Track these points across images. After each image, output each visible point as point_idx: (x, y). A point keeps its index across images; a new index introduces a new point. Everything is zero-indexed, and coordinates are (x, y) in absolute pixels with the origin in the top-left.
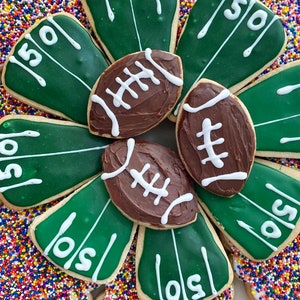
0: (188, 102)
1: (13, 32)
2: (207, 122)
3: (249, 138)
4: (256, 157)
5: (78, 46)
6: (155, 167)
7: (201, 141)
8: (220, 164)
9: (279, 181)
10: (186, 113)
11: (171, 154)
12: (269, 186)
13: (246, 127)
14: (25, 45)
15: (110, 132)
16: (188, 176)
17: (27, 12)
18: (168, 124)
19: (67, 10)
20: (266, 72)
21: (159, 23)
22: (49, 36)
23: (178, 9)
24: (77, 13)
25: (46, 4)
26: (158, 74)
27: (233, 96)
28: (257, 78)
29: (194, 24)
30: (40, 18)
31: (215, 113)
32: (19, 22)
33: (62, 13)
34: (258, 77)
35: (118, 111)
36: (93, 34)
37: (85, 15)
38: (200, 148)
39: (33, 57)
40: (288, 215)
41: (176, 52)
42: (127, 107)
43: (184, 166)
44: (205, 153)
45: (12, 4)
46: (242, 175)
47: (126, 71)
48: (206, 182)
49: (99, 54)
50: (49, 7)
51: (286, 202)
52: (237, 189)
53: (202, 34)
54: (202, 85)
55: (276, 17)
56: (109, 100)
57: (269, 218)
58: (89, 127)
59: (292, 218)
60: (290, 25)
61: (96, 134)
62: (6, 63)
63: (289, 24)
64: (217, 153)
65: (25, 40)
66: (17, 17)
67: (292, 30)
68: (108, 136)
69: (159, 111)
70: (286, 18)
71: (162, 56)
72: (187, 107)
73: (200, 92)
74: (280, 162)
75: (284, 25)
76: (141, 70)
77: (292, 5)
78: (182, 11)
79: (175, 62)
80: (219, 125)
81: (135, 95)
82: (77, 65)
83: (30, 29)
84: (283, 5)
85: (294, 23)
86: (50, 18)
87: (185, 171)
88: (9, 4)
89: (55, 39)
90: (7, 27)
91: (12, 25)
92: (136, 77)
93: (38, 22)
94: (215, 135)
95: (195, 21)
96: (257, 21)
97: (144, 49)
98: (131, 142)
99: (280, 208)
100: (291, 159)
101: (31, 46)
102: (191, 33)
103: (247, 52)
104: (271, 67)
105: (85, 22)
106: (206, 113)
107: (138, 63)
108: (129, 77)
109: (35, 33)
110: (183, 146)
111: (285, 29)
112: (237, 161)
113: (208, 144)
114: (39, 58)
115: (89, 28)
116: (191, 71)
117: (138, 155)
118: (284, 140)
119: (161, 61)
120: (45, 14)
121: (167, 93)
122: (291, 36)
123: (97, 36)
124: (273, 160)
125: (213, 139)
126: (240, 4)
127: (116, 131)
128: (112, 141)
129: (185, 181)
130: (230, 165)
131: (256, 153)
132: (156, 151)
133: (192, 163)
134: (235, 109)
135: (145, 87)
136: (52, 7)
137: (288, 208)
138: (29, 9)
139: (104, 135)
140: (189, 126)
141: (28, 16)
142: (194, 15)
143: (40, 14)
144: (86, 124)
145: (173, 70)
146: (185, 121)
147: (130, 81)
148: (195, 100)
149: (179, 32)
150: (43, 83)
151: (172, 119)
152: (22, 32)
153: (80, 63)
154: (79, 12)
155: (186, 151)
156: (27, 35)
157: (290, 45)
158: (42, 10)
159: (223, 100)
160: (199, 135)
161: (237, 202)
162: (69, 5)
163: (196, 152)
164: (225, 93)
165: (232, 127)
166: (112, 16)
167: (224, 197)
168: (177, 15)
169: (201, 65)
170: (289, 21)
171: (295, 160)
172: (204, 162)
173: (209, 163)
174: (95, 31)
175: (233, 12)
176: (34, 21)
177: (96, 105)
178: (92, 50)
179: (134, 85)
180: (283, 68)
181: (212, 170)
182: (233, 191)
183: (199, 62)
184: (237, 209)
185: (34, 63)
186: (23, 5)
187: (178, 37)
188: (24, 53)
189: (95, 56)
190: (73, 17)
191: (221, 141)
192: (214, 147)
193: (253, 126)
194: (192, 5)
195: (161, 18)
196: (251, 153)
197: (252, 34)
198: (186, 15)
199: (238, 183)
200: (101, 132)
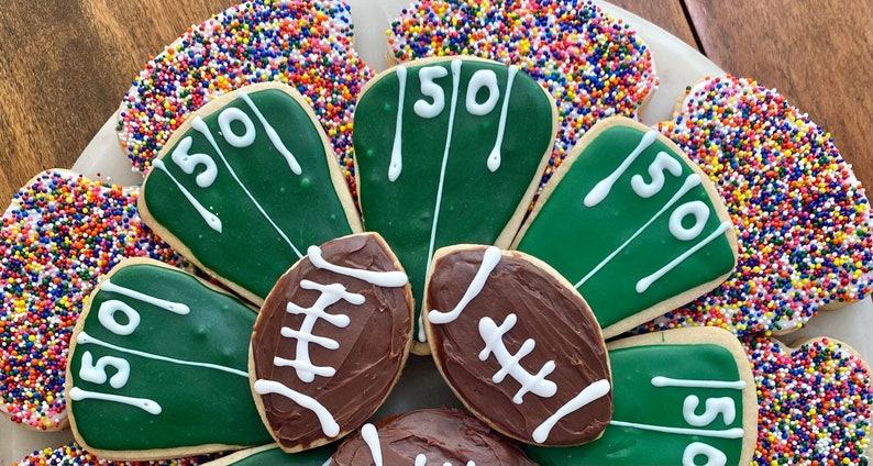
0: (433, 306)
1: (53, 342)
2: (486, 324)
3: (578, 314)
4: (607, 341)
5: (181, 308)
6: (434, 454)
7: (493, 364)
8: (548, 389)
9: (672, 362)
10: (439, 329)
11: (451, 415)
12: (659, 381)
13: (561, 297)
14: (87, 356)
15: (321, 434)
16: (503, 440)
17: (59, 293)
18: (419, 363)
19: (129, 253)
20: (546, 178)
21: (307, 190)
22: (120, 317)
23: (329, 147)
24: (151, 249)
25: (86, 262)
26: (352, 284)
27: (510, 254)
28: (536, 198)
29: (369, 158)
30: (88, 292)
31: (493, 301)
32: (54, 320)
33: (124, 262)
34: (537, 195)
35: (316, 388)
36: (199, 272)
37: (166, 245)
38: (498, 377)
39: (111, 371)
40: (720, 415)
41: (367, 227)
42: (329, 371)
43: (485, 425)
44: (512, 383)
45: (25, 294)
46: (599, 388)
47: (292, 308)
48: (541, 434)
49: (228, 303)
50: (95, 265)
51: (704, 394)
52: (605, 416)
53: (395, 170)
54: (442, 264)
55: (514, 69)
56: (288, 376)
57: (689, 439)
58: (279, 445)
59: (730, 417)
60: (547, 70)
61: (298, 449)
62: (69, 406)
63: (543, 70)
64: (534, 371)
65: (81, 348)
66: (46, 313)
67: (556, 77)
68: (322, 442)
69: (389, 349)
70: (533, 61)
71: (343, 248)
72: (436, 316)
73: (444, 276)
74: (657, 328)
75: (536, 76)
76: (318, 293)
77: (531, 32)
78: (339, 147)
79: (373, 249)
80: (511, 320)
81: (330, 343)
82: (198, 343)
83: (80, 322)
84: (515, 39)
85: (552, 62)
86: (105, 283)
87: (493, 433)
88: (19, 297)
89: (134, 317)
90: (37, 340)
91: (44, 332)
92: (316, 311)
93: (88, 302)
94: (512, 341)
95: (370, 152)
96: (483, 94)
97: (304, 253)
98: (369, 432)
99: (700, 410)
100: (675, 312)
101: (98, 353)
102: (375, 177)
103: (494, 161)
104: (551, 164)
105: (173, 258)
106: (476, 309)
107: (307, 284)
108: (303, 316)
109: (93, 325)
110: (466, 389)
111: (541, 82)
112: (576, 368)
113: (510, 364)
114: (123, 366)
115: (186, 265)
116: (410, 246)
117: (394, 449)
118: (643, 285)
119: (345, 258)
120: (94, 280)
121: (387, 310)
122: (559, 89)
123: (209, 272)
124: (641, 330)
125: (513, 350)
126: (436, 80)
127: (331, 427)
128: (333, 447)
129: (502, 452)
130: (570, 382)
131: (604, 334)
132: (422, 424)
133: (499, 412)
134: (525, 275)
135: (341, 320)
136: (99, 262)
137: (714, 404)
138: (60, 286)
139: (314, 445)
140: (458, 350)
141: (64, 300)
142: (363, 143)
143: (85, 286)
144: (271, 441)
145: (378, 263)
146: (446, 343)
147: (308, 323)
148: (444, 297)
149: (352, 188)
150: (153, 407)
151: (421, 351)
152: (69, 334)
153: (201, 338)
154: (152, 245)
155: (476, 397)
156: (81, 337)
157: (566, 106)
158: (85, 276)
159: (494, 271)
160: (484, 355)
161: (616, 440)
162: (129, 242)
163: (494, 388)
164: (492, 256)
165: (535, 310)
166: (215, 223)
167: (587, 444)
168: (332, 158)
169: (423, 227)
170: (541, 64)
171: (681, 310)
172: (518, 399)
173: (529, 396)
174: (199, 265)
175: (430, 100)
176: (79, 304)
177: (269, 398)
178: (211, 302)
179: (321, 327)
180: (573, 154)
181: (539, 406)
182: (597, 424)
183: (415, 223)
184: (623, 453)
185: (118, 380)
186: (45, 287)
187: (355, 198)
188: (92, 371)
189: (223, 311)
190: (146, 260)
191: (529, 345)
192: (522, 362)
193: (573, 289)
194: (350, 125)
195: (306, 180)
196: (594, 338)
197: (486, 124)
198: (349, 149)
199: (599, 407)
200: (306, 442)
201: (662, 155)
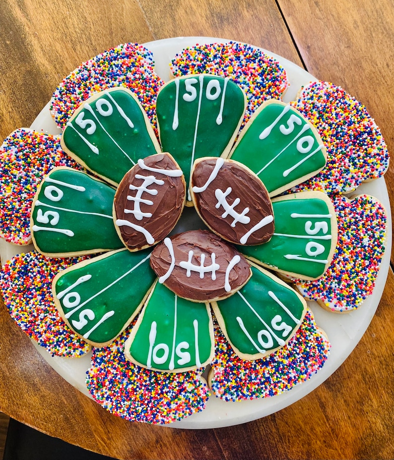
0: (195, 184)
1: (24, 206)
2: (218, 193)
3: (258, 187)
4: (271, 198)
5: (82, 189)
6: (197, 250)
7: (222, 210)
8: (246, 220)
9: (300, 207)
10: (198, 195)
11: (204, 233)
12: (294, 215)
13: (251, 180)
14: (40, 211)
15: (146, 243)
16: (227, 243)
17: (26, 183)
18: (189, 211)
19: (57, 164)
20: (242, 127)
21: (136, 134)
22: (54, 193)
23: (145, 115)
24: (67, 163)
25: (38, 169)
26: (158, 176)
27: (228, 161)
28: (238, 136)
29: (164, 120)
30: (39, 183)
31: (222, 182)
32: (24, 195)
33: (55, 169)
34: (239, 134)
35: (143, 222)
36: (89, 172)
37: (74, 161)
38: (224, 215)
39: (51, 217)
40: (321, 229)
41: (164, 150)
42: (149, 215)
43: (219, 237)
44: (230, 218)
45: (11, 184)
46: (268, 219)
47: (132, 187)
48: (244, 240)
49: (102, 186)
50: (42, 170)
51: (314, 220)
52: (271, 231)
53: (175, 125)
54: (198, 166)
55: (227, 79)
56: (131, 218)
57: (308, 240)
58: (127, 248)
59: (325, 230)
60: (241, 79)
61: (136, 250)
62: (32, 234)
63: (239, 80)
64: (240, 212)
65: (37, 208)
66: (20, 192)
67: (245, 83)
68: (146, 247)
69: (175, 205)
70: (235, 76)
71: (154, 160)
72: (197, 189)
73: (199, 172)
74: (292, 192)
75: (236, 82)
76: (143, 180)
77: (233, 63)
78: (150, 115)
79: (167, 160)
80: (229, 190)
81: (149, 202)
82: (90, 204)
83: (36, 196)
84: (226, 66)
85: (243, 76)
86: (47, 178)
87: (222, 241)
88: (8, 185)
89: (61, 193)
90: (16, 205)
91: (19, 201)
92: (142, 188)
93: (39, 187)
94: (230, 199)
95: (164, 117)
96: (213, 91)
97: (136, 162)
98: (168, 241)
99: (312, 228)
100: (300, 185)
101: (44, 210)
102: (166, 128)
103: (219, 120)
104: (244, 121)
105: (77, 166)
106: (214, 186)
107: (138, 176)
108: (137, 191)
109: (42, 197)
110: (210, 221)
111: (238, 85)
112: (259, 210)
113: (229, 210)
114: (56, 215)
115: (83, 169)
116: (183, 158)
117: (179, 248)
118: (286, 173)
119: (155, 164)
120: (41, 177)
121: (174, 187)
122: (246, 88)
123: (93, 172)
124: (285, 193)
125: (230, 203)
126: (192, 85)
127: (150, 239)
128: (152, 248)
129: (227, 248)
130: (256, 217)
131: (270, 195)
132: (191, 237)
133: (225, 231)
134: (234, 170)
135: (154, 192)
136: (44, 169)
137: (318, 225)
138: (26, 180)
139: (143, 248)
140: (206, 204)
141: (28, 186)
142: (160, 113)
143: (38, 180)
144: (124, 247)
145: (168, 166)
146: (201, 201)
147: (139, 194)
148: (199, 181)
149: (156, 134)
150: (70, 233)
151: (189, 205)
152: (31, 202)
153: (91, 201)
154: (67, 161)
155: (215, 225)
156: (36, 202)
157: (250, 95)
158: (37, 175)
159: (221, 169)
160: (218, 206)
161: (276, 242)
162: (57, 160)
163: (222, 221)
164: (220, 162)
165: (240, 185)
166: (95, 150)
167: (264, 243)
168: (147, 120)
169: (188, 150)
170: (238, 77)
171: (303, 184)
172: (233, 225)
173: (238, 223)
174: (89, 169)
175: (190, 94)
176: (35, 188)
177: (122, 228)
178: (95, 186)
179: (145, 195)
180: (254, 117)
181: (243, 228)
182: (268, 235)
183: (185, 148)
184: (279, 248)
185: (54, 222)
186: (19, 181)
187: (158, 138)
188: (42, 218)
189: (100, 189)
190: (65, 168)
191: (237, 201)
192: (235, 208)
193: (256, 176)
194: (155, 106)
195: (136, 130)
196: (266, 197)
197: (215, 104)
198: (154, 117)
199: (269, 227)
200: (139, 246)
201: (293, 116)
